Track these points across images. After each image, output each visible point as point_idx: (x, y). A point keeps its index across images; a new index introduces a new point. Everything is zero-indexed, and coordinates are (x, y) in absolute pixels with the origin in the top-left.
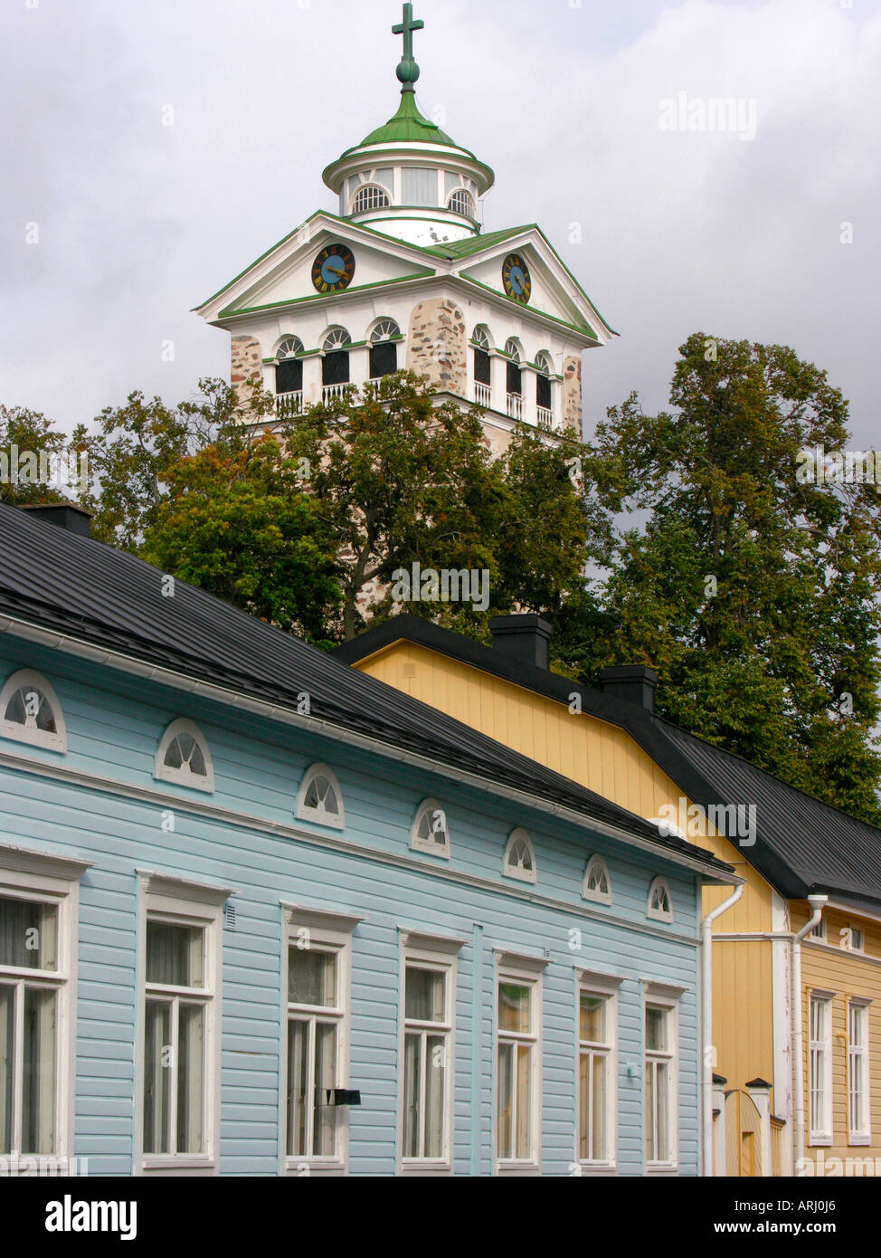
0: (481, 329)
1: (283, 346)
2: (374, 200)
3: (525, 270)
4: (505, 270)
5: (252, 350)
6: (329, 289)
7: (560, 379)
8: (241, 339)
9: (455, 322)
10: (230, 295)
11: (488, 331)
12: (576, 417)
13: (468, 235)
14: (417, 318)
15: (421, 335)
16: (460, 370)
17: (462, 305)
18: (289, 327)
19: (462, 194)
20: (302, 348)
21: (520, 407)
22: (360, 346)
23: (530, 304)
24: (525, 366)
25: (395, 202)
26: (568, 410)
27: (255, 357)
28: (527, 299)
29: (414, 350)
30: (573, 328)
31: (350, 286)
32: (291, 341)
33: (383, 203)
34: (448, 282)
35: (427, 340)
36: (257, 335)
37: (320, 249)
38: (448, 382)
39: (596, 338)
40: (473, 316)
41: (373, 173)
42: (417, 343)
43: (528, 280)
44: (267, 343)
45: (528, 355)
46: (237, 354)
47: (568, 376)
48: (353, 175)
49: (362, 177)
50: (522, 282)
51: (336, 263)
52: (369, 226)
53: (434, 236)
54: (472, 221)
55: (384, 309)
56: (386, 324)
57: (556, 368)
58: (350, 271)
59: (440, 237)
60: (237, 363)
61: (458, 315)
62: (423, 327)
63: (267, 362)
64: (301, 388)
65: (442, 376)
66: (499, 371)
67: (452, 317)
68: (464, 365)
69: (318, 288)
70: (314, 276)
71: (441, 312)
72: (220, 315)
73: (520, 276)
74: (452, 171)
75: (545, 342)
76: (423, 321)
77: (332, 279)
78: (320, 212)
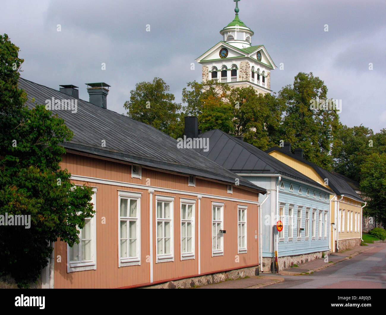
0: (253, 67)
1: (213, 68)
2: (231, 38)
3: (261, 54)
4: (257, 54)
5: (207, 69)
6: (223, 58)
7: (266, 77)
8: (204, 66)
9: (248, 66)
10: (202, 57)
11: (254, 67)
12: (269, 84)
13: (249, 46)
14: (241, 65)
15: (242, 68)
16: (249, 76)
17: (250, 63)
18: (214, 65)
19: (248, 37)
20: (217, 69)
21: (259, 83)
22: (229, 70)
23: (261, 61)
24: (260, 74)
25: (235, 39)
26: (268, 83)
27: (207, 70)
28: (261, 60)
29: (240, 71)
30: (269, 66)
31: (227, 57)
32: (215, 67)
33: (233, 39)
34: (248, 58)
35: (243, 69)
36: (208, 66)
37: (221, 49)
38: (247, 78)
39: (273, 68)
40: (252, 64)
41: (231, 32)
42: (241, 70)
43: (261, 56)
44: (210, 67)
45: (261, 72)
46: (204, 69)
47: (268, 76)
48: (227, 33)
49: (229, 33)
50: (260, 57)
51: (224, 52)
52: (229, 44)
53: (243, 46)
54: (249, 43)
55: (234, 62)
56: (234, 65)
57: (266, 75)
58: (227, 54)
59: (244, 47)
60: (203, 71)
61: (249, 65)
62: (242, 67)
63: (210, 72)
64: (217, 77)
65: (246, 77)
66: (256, 75)
67: (248, 65)
68: (250, 75)
69: (221, 57)
70: (220, 54)
71: (246, 64)
72: (200, 61)
73: (260, 56)
74: (246, 33)
75: (264, 69)
76: (242, 66)
77: (224, 55)
78: (221, 41)
